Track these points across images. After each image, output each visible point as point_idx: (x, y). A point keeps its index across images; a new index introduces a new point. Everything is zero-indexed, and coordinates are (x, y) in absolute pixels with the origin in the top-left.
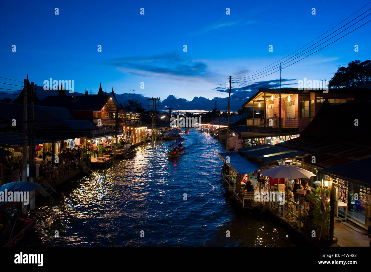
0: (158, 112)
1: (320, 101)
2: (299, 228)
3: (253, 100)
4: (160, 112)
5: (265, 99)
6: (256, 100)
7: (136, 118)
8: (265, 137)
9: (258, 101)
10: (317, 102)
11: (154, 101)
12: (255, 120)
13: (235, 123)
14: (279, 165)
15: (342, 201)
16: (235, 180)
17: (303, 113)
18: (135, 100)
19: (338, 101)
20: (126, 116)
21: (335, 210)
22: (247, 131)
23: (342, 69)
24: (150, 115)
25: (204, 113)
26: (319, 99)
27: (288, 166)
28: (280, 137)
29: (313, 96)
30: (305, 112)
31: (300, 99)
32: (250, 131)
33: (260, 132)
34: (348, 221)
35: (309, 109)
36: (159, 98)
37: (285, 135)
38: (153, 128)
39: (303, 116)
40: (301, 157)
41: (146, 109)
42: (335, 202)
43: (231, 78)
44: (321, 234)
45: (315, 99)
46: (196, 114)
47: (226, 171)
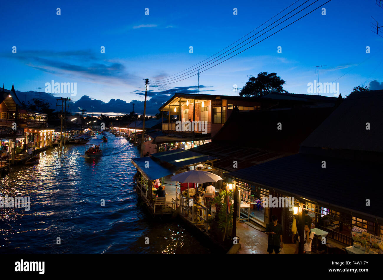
0: (69, 113)
1: (231, 108)
2: (207, 231)
3: (168, 104)
4: (72, 113)
5: (180, 104)
6: (172, 104)
7: (41, 120)
8: (179, 142)
9: (173, 105)
10: (228, 109)
11: (63, 102)
12: (170, 125)
13: (152, 127)
14: (189, 170)
15: (246, 202)
16: (146, 186)
17: (215, 119)
18: (41, 99)
19: (246, 109)
20: (28, 117)
21: (237, 211)
22: (163, 136)
23: (252, 79)
24: (59, 116)
25: (120, 116)
26: (230, 105)
27: (198, 170)
28: (195, 142)
29: (224, 102)
30: (217, 118)
31: (213, 105)
32: (165, 136)
33: (175, 137)
34: (250, 221)
35: (221, 115)
36: (70, 98)
37: (199, 140)
38: (62, 131)
39: (215, 122)
40: (211, 162)
41: (55, 110)
42: (238, 204)
43: (147, 81)
44: (225, 235)
45: (226, 105)
46: (112, 117)
47: (138, 177)
